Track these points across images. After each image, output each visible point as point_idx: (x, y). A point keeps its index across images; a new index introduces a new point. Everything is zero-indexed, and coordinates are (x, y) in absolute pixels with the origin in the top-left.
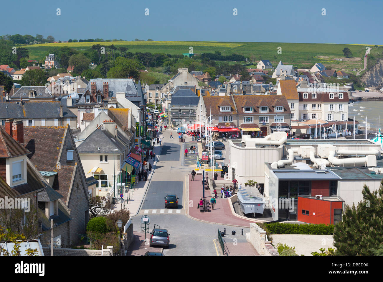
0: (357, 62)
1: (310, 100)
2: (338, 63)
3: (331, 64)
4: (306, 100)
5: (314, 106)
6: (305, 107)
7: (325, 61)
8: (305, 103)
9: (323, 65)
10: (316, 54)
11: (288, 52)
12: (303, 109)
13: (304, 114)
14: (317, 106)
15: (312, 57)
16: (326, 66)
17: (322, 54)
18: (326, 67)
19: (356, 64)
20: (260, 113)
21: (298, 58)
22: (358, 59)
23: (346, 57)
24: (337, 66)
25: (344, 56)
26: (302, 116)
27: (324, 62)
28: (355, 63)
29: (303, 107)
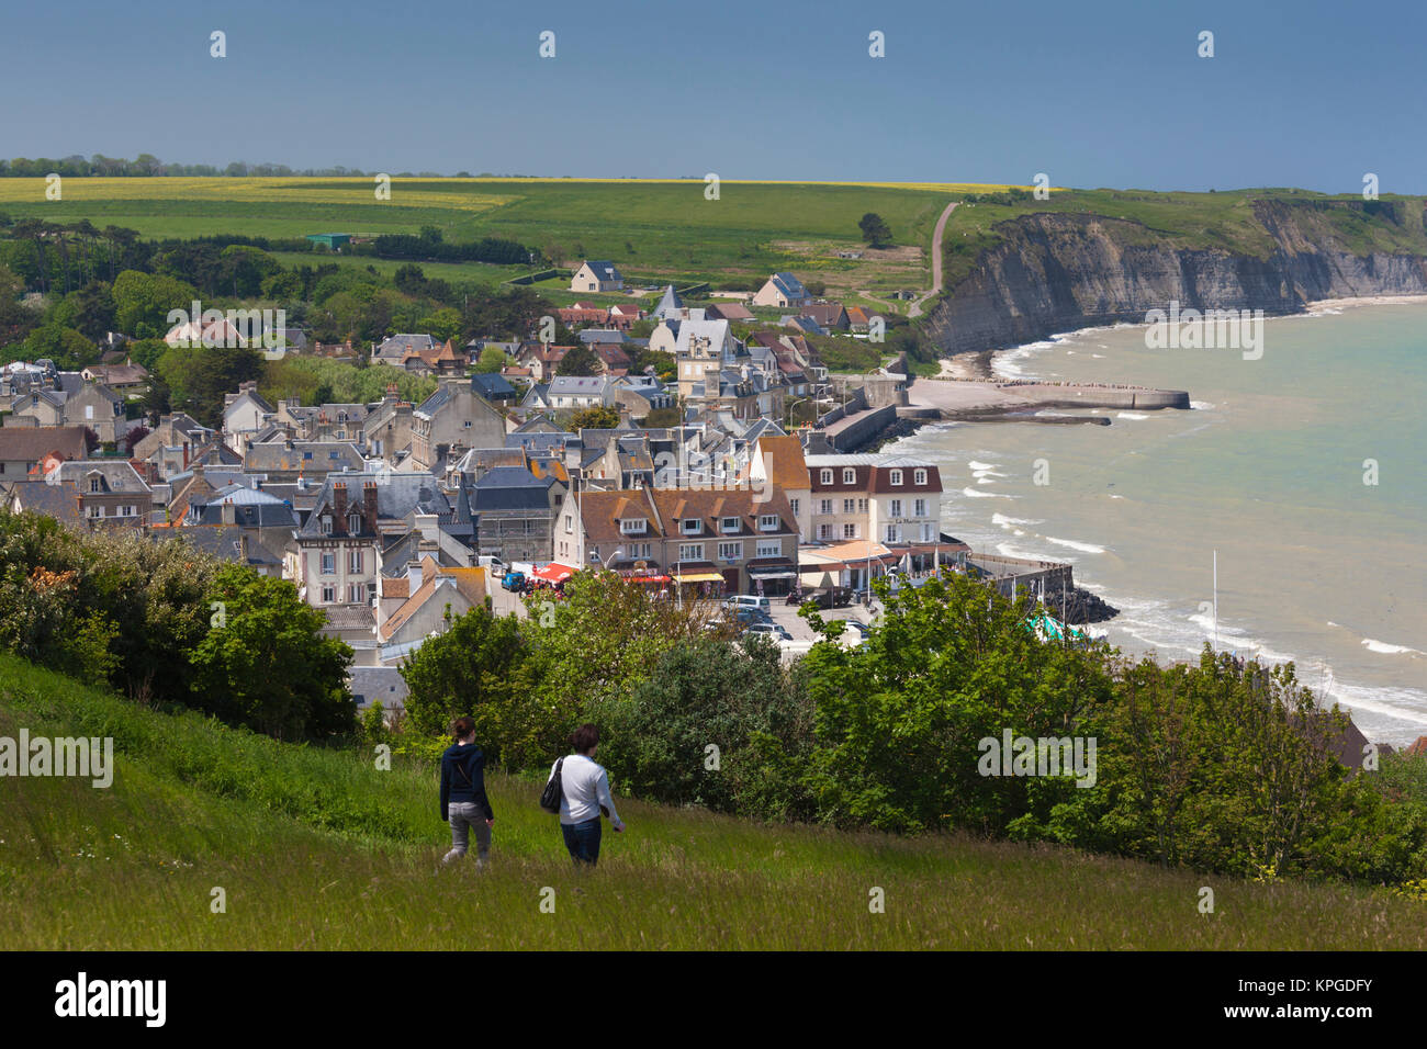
0: (908, 264)
1: (838, 487)
2: (847, 269)
3: (820, 272)
4: (828, 489)
5: (848, 505)
6: (826, 506)
7: (801, 262)
8: (826, 496)
9: (796, 275)
10: (768, 234)
11: (671, 228)
12: (819, 512)
13: (824, 527)
14: (857, 504)
15: (757, 248)
16: (804, 278)
17: (788, 234)
18: (804, 282)
19: (907, 272)
20: (722, 534)
21: (706, 252)
22: (912, 253)
23: (870, 247)
24: (843, 279)
25: (865, 241)
26: (819, 532)
27: (799, 267)
28: (903, 268)
29: (820, 507)
